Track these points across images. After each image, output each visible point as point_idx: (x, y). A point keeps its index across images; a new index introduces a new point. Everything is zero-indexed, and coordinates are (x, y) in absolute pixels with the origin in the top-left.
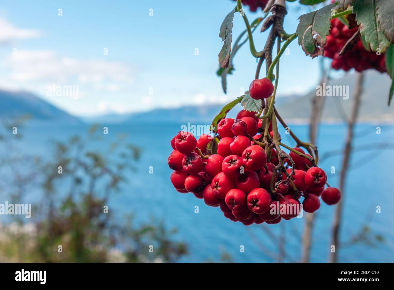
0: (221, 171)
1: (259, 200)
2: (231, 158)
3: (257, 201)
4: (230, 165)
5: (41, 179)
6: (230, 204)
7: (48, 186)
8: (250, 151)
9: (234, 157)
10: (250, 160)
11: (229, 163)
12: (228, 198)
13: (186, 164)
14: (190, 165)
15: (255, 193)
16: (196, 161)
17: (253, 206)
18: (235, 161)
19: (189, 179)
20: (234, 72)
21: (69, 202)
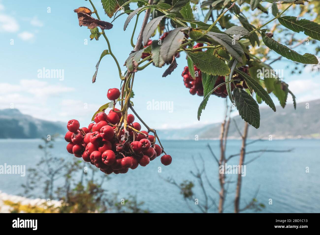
0: (89, 142)
1: (107, 156)
2: (95, 133)
3: (106, 157)
4: (93, 137)
5: (64, 171)
6: (92, 159)
7: (68, 176)
8: (103, 129)
9: (97, 132)
10: (103, 133)
11: (93, 136)
12: (91, 156)
13: (73, 138)
14: (74, 138)
15: (105, 153)
16: (78, 136)
17: (104, 161)
18: (96, 135)
19: (75, 147)
20: (134, 96)
21: (80, 186)
